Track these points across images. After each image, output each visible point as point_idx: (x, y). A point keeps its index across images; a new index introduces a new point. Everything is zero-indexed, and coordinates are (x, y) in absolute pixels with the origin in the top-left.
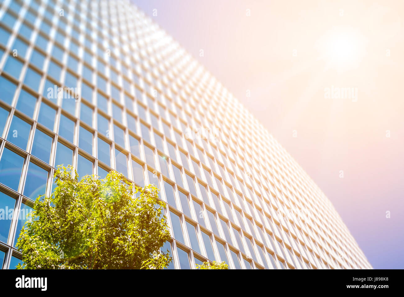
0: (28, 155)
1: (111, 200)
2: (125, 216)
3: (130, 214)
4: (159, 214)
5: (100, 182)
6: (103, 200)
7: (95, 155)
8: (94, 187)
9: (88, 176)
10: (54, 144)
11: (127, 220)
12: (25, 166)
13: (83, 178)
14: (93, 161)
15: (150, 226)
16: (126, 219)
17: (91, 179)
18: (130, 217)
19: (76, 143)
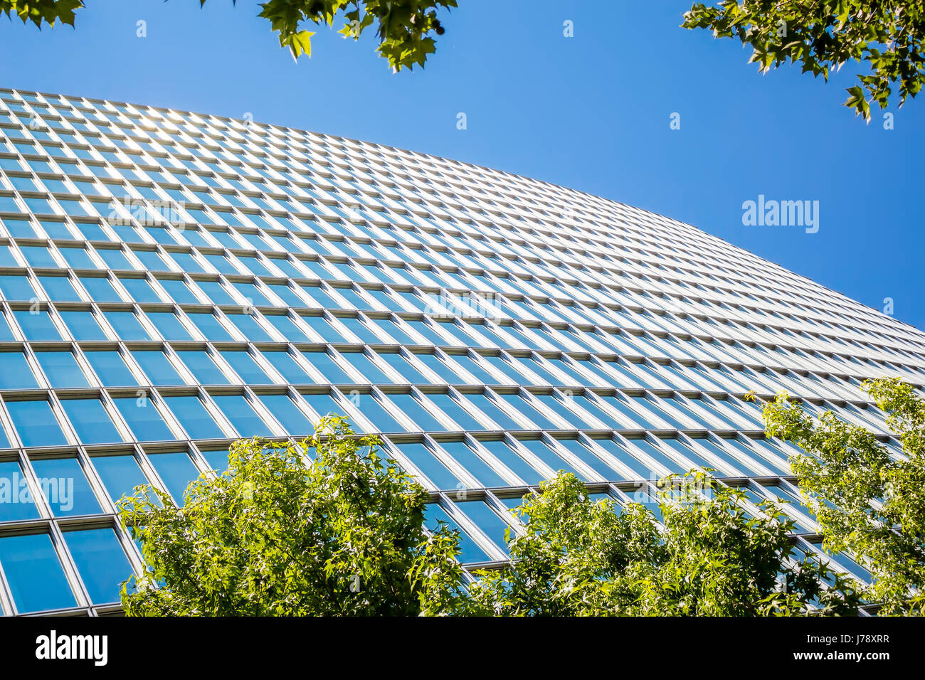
0: (50, 522)
1: (267, 500)
2: (315, 512)
3: (322, 502)
4: (377, 465)
5: (224, 480)
6: (253, 510)
7: (180, 435)
8: (219, 497)
9: (192, 484)
10: (87, 468)
11: (325, 516)
12: (59, 547)
13: (186, 495)
14: (185, 448)
15: (375, 499)
16: (321, 516)
17: (201, 486)
18: (326, 507)
19: (127, 437)
